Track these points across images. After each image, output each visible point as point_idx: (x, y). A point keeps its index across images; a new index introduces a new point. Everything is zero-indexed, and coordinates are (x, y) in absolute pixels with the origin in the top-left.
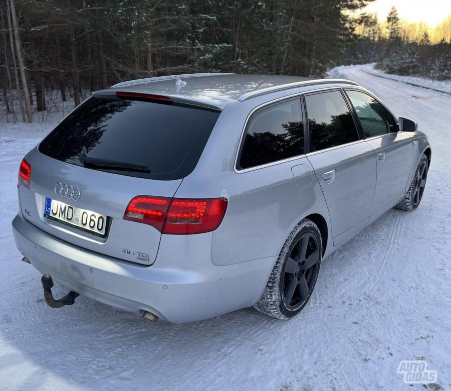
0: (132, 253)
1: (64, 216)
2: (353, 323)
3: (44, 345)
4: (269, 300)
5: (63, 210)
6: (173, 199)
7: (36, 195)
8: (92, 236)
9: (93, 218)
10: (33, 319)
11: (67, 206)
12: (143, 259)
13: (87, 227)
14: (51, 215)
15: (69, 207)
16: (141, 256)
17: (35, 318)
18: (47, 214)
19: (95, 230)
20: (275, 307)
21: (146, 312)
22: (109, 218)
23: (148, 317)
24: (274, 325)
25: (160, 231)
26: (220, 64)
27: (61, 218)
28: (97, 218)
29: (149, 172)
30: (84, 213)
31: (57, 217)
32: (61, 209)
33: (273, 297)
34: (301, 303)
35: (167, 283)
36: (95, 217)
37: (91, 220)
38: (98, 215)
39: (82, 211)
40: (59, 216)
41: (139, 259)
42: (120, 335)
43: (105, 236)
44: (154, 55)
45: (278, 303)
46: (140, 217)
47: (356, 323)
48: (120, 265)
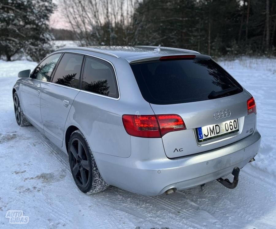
1: (214, 133)
5: (212, 129)
9: (231, 124)
11: (214, 125)
14: (204, 138)
15: (216, 126)
19: (234, 130)
27: (213, 136)
28: (233, 122)
30: (226, 124)
31: (209, 137)
32: (210, 130)
36: (232, 123)
39: (224, 123)
40: (211, 135)
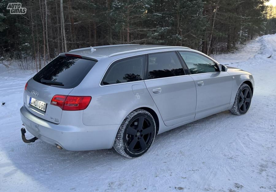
0: (53, 118)
2: (164, 162)
3: (22, 160)
4: (119, 146)
6: (68, 96)
7: (27, 95)
8: (41, 111)
10: (23, 151)
12: (56, 121)
13: (40, 109)
14: (31, 104)
15: (36, 100)
16: (56, 120)
17: (24, 150)
18: (30, 104)
19: (43, 110)
20: (122, 150)
21: (58, 145)
22: (47, 104)
23: (58, 147)
24: (125, 160)
25: (62, 109)
26: (168, 37)
27: (33, 105)
29: (63, 85)
31: (32, 105)
32: (34, 101)
33: (120, 144)
34: (142, 151)
35: (63, 131)
37: (42, 105)
38: (44, 103)
39: (40, 101)
41: (55, 121)
42: (55, 159)
43: (45, 112)
44: (130, 34)
45: (123, 148)
46: (56, 103)
47: (165, 162)
48: (48, 124)
